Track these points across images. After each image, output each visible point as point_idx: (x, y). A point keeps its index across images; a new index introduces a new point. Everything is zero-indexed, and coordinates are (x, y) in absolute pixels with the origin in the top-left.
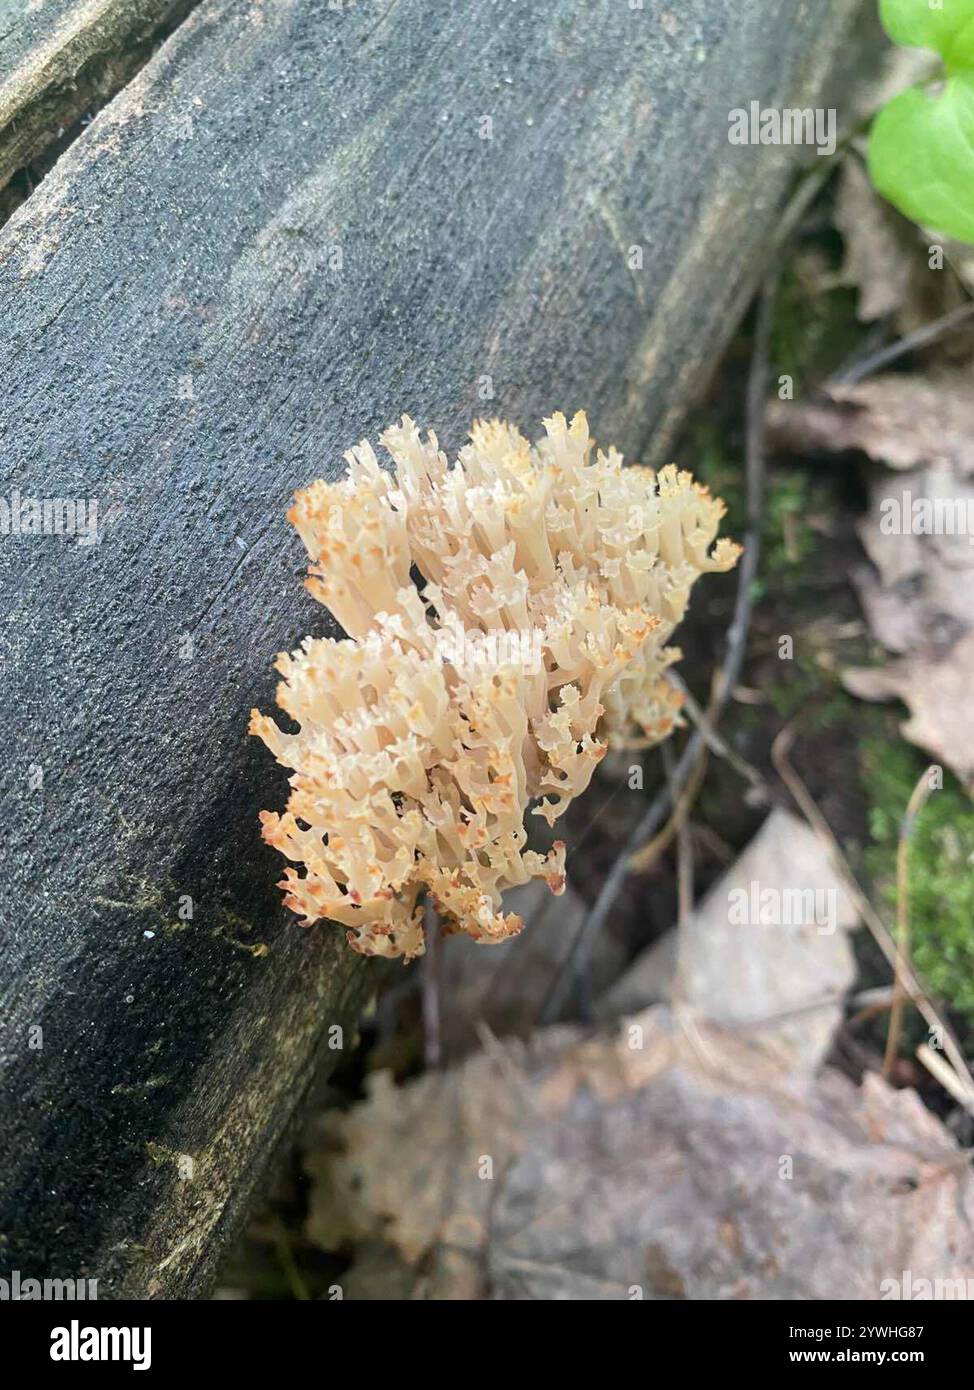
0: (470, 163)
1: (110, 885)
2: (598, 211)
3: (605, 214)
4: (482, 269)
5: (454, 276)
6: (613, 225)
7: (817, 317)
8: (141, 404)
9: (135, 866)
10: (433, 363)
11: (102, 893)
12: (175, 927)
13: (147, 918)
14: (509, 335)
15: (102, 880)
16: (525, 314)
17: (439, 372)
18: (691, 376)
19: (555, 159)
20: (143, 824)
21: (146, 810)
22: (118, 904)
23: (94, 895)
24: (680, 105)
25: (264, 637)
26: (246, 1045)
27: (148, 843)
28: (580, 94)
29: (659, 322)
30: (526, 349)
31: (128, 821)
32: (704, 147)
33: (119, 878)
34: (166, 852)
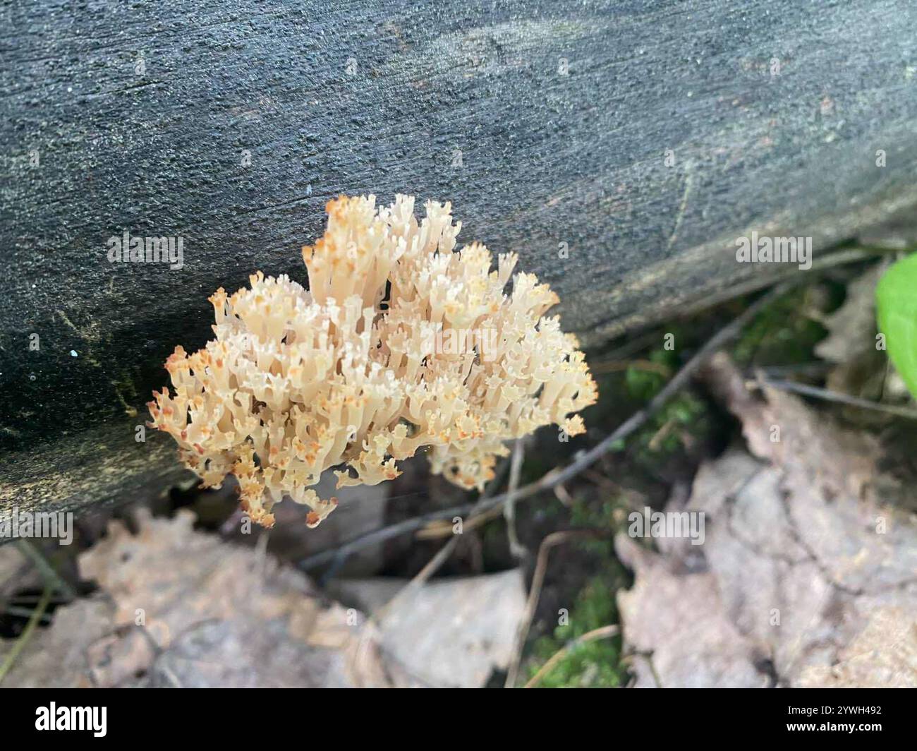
0: (633, 89)
1: (74, 311)
2: (686, 176)
3: (689, 181)
4: (585, 153)
5: (565, 144)
6: (688, 190)
7: (793, 328)
8: (321, 68)
9: (97, 312)
10: (509, 182)
11: (67, 311)
12: (92, 361)
13: (80, 344)
14: (568, 203)
15: (72, 305)
16: (589, 198)
17: (508, 189)
18: (668, 306)
19: (686, 127)
20: (121, 294)
21: (129, 289)
22: (70, 324)
23: (61, 309)
24: (791, 156)
25: (277, 250)
26: (82, 452)
27: (115, 305)
28: (735, 103)
29: (670, 264)
30: (572, 218)
31: (114, 286)
32: (786, 189)
33: (82, 311)
34: (121, 318)
